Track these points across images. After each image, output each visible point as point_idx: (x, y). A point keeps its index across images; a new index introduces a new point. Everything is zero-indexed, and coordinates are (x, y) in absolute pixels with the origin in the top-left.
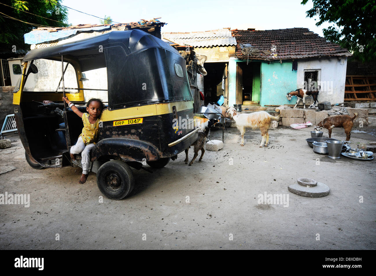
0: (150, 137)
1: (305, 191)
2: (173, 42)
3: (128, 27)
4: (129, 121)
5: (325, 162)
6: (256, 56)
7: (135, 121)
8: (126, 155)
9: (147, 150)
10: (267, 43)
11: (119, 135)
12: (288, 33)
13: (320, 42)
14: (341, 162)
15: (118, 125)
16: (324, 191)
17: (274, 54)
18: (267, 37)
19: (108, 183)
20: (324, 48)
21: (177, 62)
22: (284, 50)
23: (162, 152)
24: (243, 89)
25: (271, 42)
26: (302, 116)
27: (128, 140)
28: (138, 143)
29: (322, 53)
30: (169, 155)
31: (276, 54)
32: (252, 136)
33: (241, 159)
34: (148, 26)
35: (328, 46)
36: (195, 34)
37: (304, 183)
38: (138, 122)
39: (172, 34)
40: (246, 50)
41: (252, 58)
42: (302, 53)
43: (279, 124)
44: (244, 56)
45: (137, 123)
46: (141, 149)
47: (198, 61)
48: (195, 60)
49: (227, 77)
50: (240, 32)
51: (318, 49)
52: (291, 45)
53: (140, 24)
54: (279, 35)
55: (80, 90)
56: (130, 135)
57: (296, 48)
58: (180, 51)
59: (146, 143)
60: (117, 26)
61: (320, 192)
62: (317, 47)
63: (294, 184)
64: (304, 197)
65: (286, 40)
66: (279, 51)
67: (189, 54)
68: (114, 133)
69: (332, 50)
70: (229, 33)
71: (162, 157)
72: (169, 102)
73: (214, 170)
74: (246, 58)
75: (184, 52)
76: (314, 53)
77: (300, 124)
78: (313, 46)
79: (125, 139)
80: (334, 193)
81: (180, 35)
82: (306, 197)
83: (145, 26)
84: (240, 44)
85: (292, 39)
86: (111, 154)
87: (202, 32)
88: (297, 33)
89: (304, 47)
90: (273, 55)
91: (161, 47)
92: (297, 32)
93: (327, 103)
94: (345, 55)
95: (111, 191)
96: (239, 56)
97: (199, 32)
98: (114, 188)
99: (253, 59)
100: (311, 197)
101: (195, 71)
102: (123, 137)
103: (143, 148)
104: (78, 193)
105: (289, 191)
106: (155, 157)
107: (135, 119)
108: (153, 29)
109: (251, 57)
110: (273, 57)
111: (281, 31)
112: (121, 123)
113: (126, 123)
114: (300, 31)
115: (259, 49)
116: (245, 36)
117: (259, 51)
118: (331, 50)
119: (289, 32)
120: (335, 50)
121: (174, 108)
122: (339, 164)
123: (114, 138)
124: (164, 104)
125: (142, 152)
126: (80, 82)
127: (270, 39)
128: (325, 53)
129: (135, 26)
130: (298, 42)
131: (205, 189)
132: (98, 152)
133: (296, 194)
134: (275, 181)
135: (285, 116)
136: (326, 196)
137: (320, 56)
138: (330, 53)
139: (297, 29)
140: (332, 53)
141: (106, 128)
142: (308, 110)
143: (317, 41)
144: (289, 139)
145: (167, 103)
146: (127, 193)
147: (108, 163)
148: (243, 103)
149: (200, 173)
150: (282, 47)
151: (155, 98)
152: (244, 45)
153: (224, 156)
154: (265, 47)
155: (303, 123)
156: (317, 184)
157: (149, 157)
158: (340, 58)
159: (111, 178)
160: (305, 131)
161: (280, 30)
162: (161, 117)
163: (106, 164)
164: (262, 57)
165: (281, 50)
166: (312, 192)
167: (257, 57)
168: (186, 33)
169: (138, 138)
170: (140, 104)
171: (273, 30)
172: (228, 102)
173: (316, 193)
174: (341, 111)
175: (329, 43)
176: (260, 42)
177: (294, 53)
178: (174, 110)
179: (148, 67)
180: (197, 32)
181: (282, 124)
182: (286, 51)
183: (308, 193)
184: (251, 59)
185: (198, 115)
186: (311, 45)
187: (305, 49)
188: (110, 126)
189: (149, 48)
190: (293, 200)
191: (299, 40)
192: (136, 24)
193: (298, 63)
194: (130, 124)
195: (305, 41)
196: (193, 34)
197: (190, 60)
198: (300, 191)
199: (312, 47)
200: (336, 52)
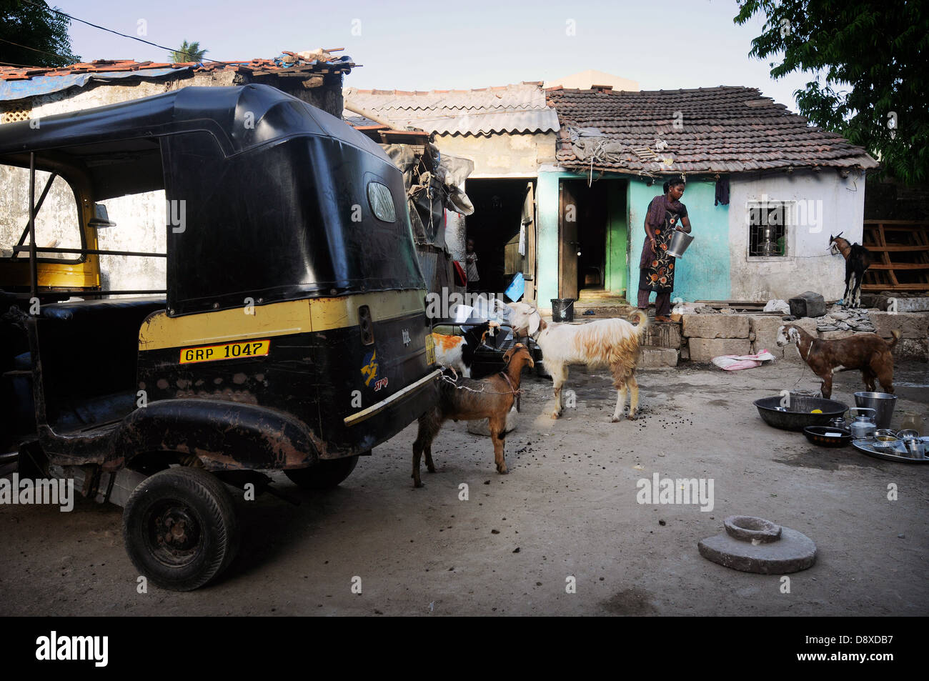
0: (290, 397)
1: (746, 555)
2: (376, 118)
3: (244, 73)
4: (227, 348)
5: (806, 469)
6: (614, 162)
7: (245, 349)
8: (215, 451)
9: (278, 434)
10: (644, 126)
11: (196, 390)
12: (704, 100)
13: (792, 126)
14: (851, 469)
15: (194, 360)
16: (799, 554)
17: (664, 159)
18: (644, 111)
19: (160, 538)
20: (802, 145)
21: (375, 177)
22: (691, 146)
23: (324, 440)
24: (579, 254)
25: (656, 125)
26: (744, 333)
27: (221, 405)
28: (254, 415)
29: (795, 157)
30: (347, 451)
31: (671, 157)
32: (602, 391)
33: (567, 460)
34: (302, 71)
35: (813, 139)
36: (445, 96)
37: (744, 532)
38: (255, 353)
39: (376, 96)
40: (586, 147)
41: (602, 169)
42: (742, 157)
43: (680, 356)
44: (581, 161)
45: (252, 354)
46: (260, 434)
47: (448, 174)
48: (440, 169)
49: (532, 219)
50: (570, 95)
51: (787, 146)
52: (712, 135)
53: (279, 66)
54: (677, 104)
55: (89, 255)
56: (230, 391)
57: (724, 143)
58: (394, 147)
59: (278, 414)
60: (211, 70)
61: (790, 558)
62: (783, 141)
63: (716, 535)
64: (743, 574)
65: (697, 119)
66: (679, 149)
67: (420, 155)
68: (181, 383)
69: (825, 150)
70: (540, 99)
71: (325, 456)
72: (351, 294)
73: (487, 495)
74: (587, 167)
75: (406, 150)
76: (774, 159)
77: (739, 358)
78: (771, 139)
79: (214, 401)
80: (829, 562)
81: (399, 98)
82: (749, 572)
83: (294, 72)
84: (569, 129)
85: (715, 118)
86: (169, 448)
87: (464, 92)
88: (728, 100)
89: (746, 140)
90: (660, 161)
91: (328, 136)
92: (726, 98)
93: (813, 297)
94: (860, 165)
95: (165, 562)
96: (566, 163)
97: (454, 91)
98: (175, 554)
99: (606, 170)
100: (765, 574)
101: (440, 202)
102: (208, 395)
103: (268, 430)
104: (64, 571)
105: (701, 554)
106: (305, 456)
107: (245, 344)
108: (317, 80)
109: (598, 164)
110: (662, 166)
111: (684, 95)
112: (205, 355)
113: (219, 354)
114: (735, 95)
115: (622, 144)
116: (584, 105)
117: (621, 148)
118: (820, 149)
119: (706, 98)
120: (832, 150)
121: (364, 311)
122: (845, 473)
123: (181, 400)
124: (332, 300)
125: (265, 441)
126: (89, 230)
127: (652, 115)
128: (804, 159)
129: (264, 70)
130: (730, 125)
131: (456, 554)
132: (129, 441)
133: (722, 565)
134: (661, 527)
135: (698, 335)
136: (806, 569)
137: (792, 165)
138: (819, 158)
139: (728, 91)
140: (822, 157)
141: (158, 370)
142: (762, 317)
143: (782, 126)
144: (707, 401)
145: (345, 295)
146: (217, 568)
147: (159, 477)
148: (581, 294)
149: (446, 502)
150: (688, 140)
151: (309, 280)
152: (581, 130)
153: (519, 452)
154: (640, 138)
155: (750, 354)
156: (780, 533)
157: (285, 457)
158: (845, 173)
159: (168, 524)
160: (752, 376)
161: (682, 92)
162: (324, 337)
163: (154, 479)
164: (632, 166)
165: (682, 147)
166: (766, 559)
167: (616, 165)
168: (416, 93)
169: (254, 398)
170: (261, 300)
171: (662, 92)
172: (535, 291)
173: (777, 562)
174: (853, 319)
175: (816, 132)
176: (627, 125)
177: (719, 157)
178: (364, 318)
179: (289, 190)
180: (447, 92)
181: (689, 356)
182: (697, 151)
183: (755, 562)
184: (599, 171)
185: (445, 329)
186: (766, 136)
187: (751, 145)
188: (169, 364)
189: (292, 137)
190: (713, 583)
191: (733, 122)
192: (267, 64)
193: (731, 183)
194: (231, 357)
195: (751, 125)
196: (438, 97)
197: (422, 171)
198: (731, 556)
199: (768, 141)
200: (834, 156)
